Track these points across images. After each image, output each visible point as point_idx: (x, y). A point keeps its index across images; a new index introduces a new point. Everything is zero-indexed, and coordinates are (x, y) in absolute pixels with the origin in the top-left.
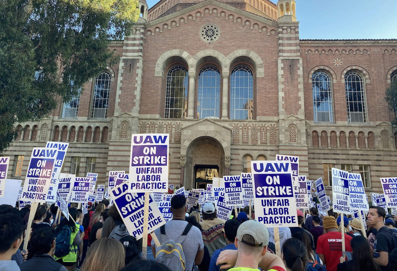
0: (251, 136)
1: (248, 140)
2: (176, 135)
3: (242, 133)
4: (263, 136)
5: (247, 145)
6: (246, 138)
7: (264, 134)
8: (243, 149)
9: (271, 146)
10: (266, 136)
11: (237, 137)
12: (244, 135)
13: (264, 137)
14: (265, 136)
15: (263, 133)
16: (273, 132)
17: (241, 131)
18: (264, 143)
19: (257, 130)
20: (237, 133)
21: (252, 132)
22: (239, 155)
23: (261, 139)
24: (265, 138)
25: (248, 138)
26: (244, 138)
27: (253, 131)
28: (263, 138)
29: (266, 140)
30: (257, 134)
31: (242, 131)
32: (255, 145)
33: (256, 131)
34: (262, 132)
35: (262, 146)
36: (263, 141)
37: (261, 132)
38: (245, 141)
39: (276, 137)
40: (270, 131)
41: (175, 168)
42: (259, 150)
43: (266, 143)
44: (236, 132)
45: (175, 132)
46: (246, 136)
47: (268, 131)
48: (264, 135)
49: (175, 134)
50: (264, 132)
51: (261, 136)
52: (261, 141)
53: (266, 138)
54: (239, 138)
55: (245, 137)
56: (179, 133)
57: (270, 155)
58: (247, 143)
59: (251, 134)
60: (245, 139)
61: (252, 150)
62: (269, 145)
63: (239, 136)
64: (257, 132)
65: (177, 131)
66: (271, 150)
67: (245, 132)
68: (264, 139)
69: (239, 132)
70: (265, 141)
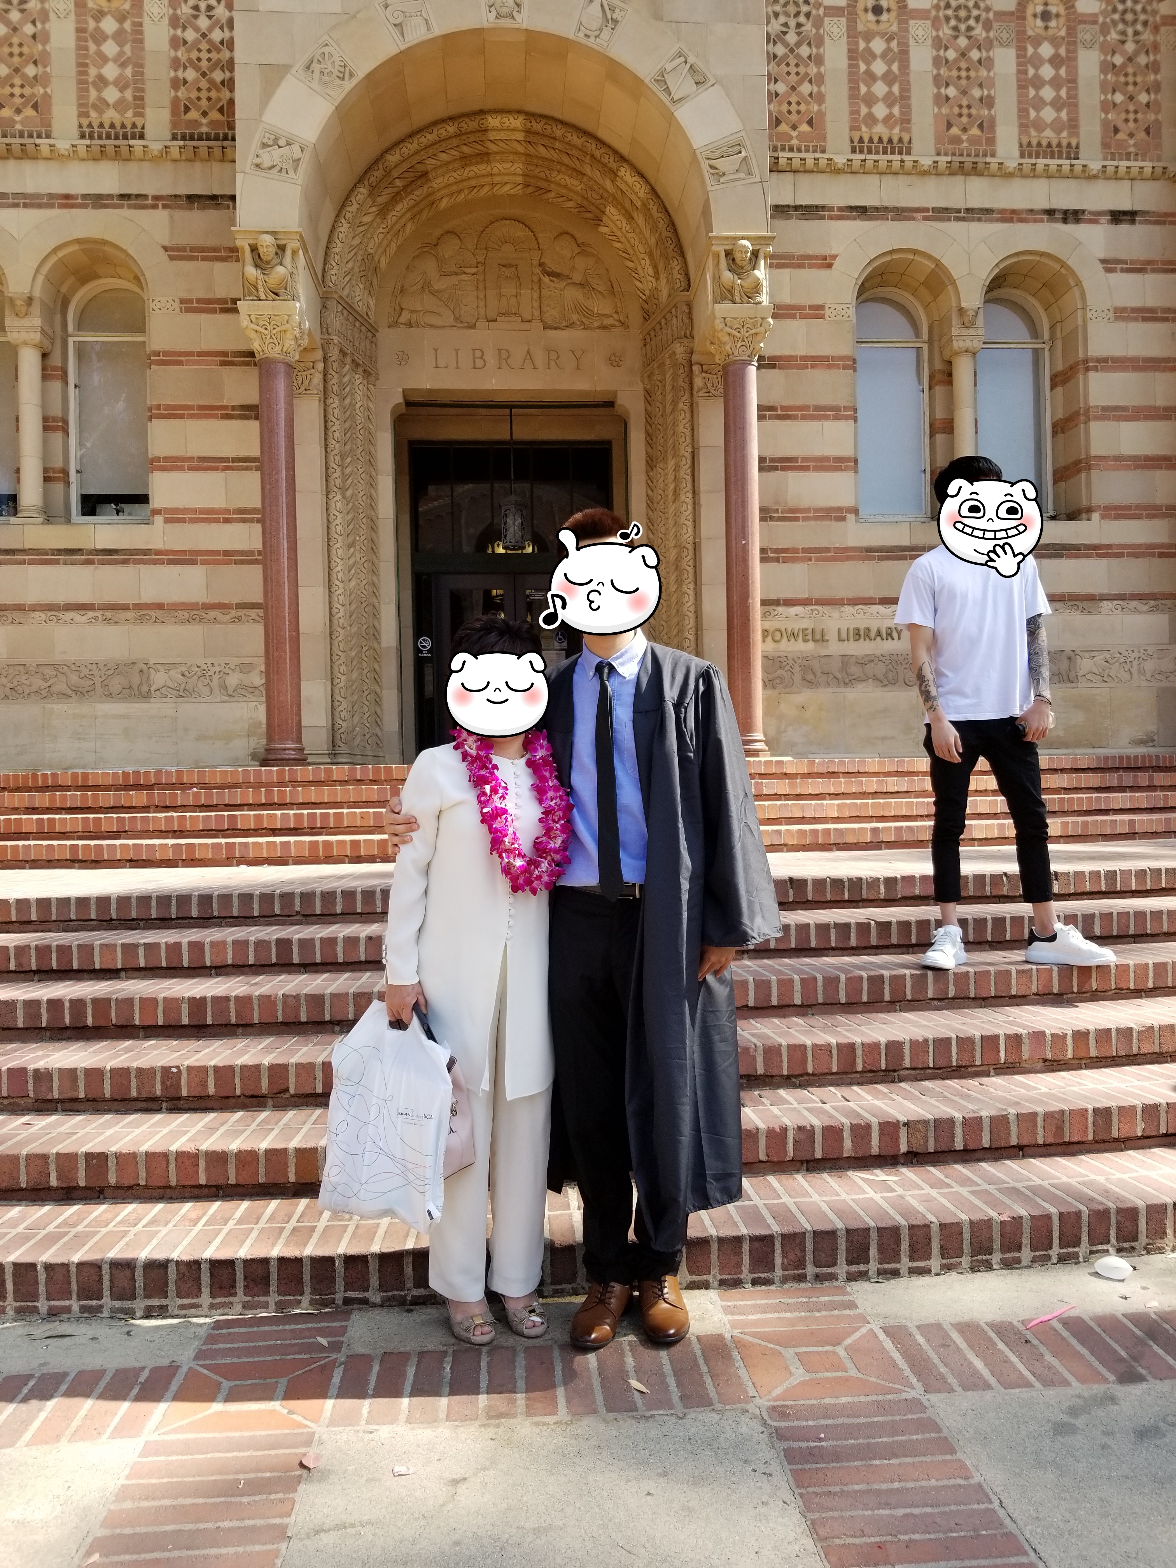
0: (937, 81)
1: (905, 121)
2: (190, 75)
3: (853, 55)
4: (1038, 83)
5: (902, 171)
6: (889, 101)
7: (1056, 61)
8: (860, 212)
9: (1116, 176)
10: (1072, 81)
11: (806, 88)
12: (871, 77)
13: (1048, 93)
14: (1056, 83)
15: (1046, 50)
16: (1130, 47)
17: (836, 27)
18: (1050, 150)
19: (988, 26)
20: (804, 51)
21: (939, 44)
22: (826, 263)
23: (1023, 112)
24: (1057, 104)
25: (905, 97)
26: (870, 100)
27: (946, 31)
28: (1039, 103)
29: (1073, 125)
30: (986, 63)
31: (852, 34)
32: (975, 171)
33: (979, 31)
34: (1037, 42)
35: (1033, 174)
36: (1039, 125)
37: (1021, 41)
38: (880, 130)
39: (1156, 87)
40: (1105, 30)
41: (207, 411)
42: (1011, 216)
43: (1073, 152)
44: (792, 38)
45: (176, 43)
46: (889, 78)
47: (1085, 33)
48: (1047, 72)
49: (176, 64)
50: (1055, 41)
51: (1022, 86)
52: (1024, 127)
53: (1072, 104)
54: (820, 98)
55: (880, 89)
56: (213, 47)
57: (1109, 265)
58: (902, 147)
59: (937, 62)
60: (880, 111)
61: (941, 214)
62: (1095, 166)
63: (819, 80)
64: (987, 44)
65: (190, 35)
66: (1117, 217)
67: (878, 45)
68: (1048, 114)
69: (819, 42)
70: (1057, 126)
